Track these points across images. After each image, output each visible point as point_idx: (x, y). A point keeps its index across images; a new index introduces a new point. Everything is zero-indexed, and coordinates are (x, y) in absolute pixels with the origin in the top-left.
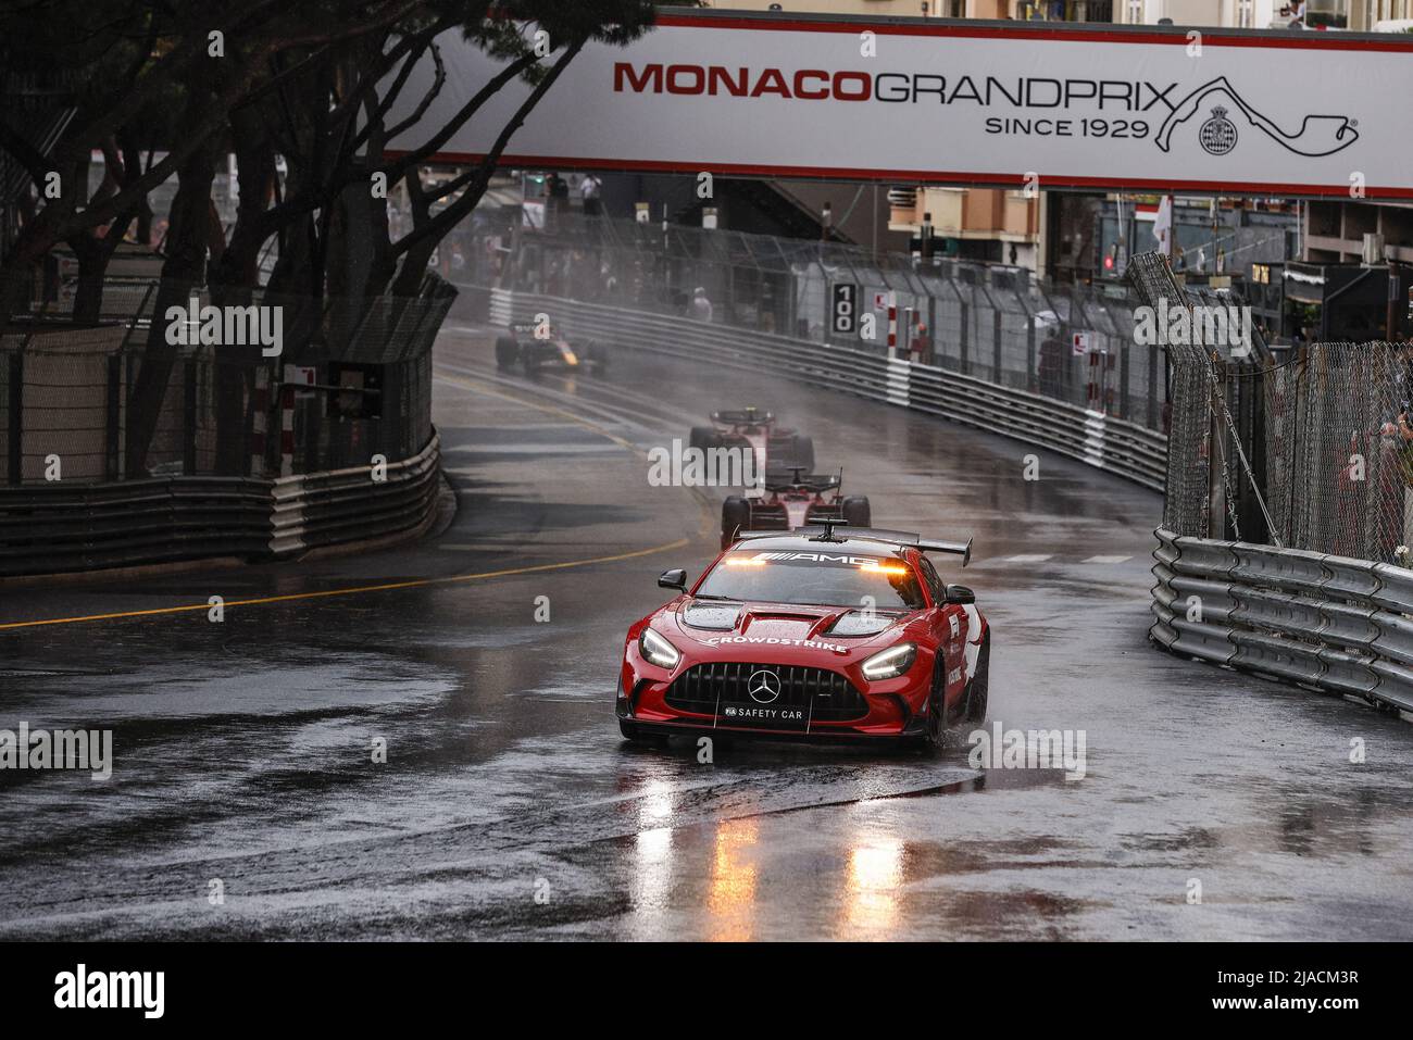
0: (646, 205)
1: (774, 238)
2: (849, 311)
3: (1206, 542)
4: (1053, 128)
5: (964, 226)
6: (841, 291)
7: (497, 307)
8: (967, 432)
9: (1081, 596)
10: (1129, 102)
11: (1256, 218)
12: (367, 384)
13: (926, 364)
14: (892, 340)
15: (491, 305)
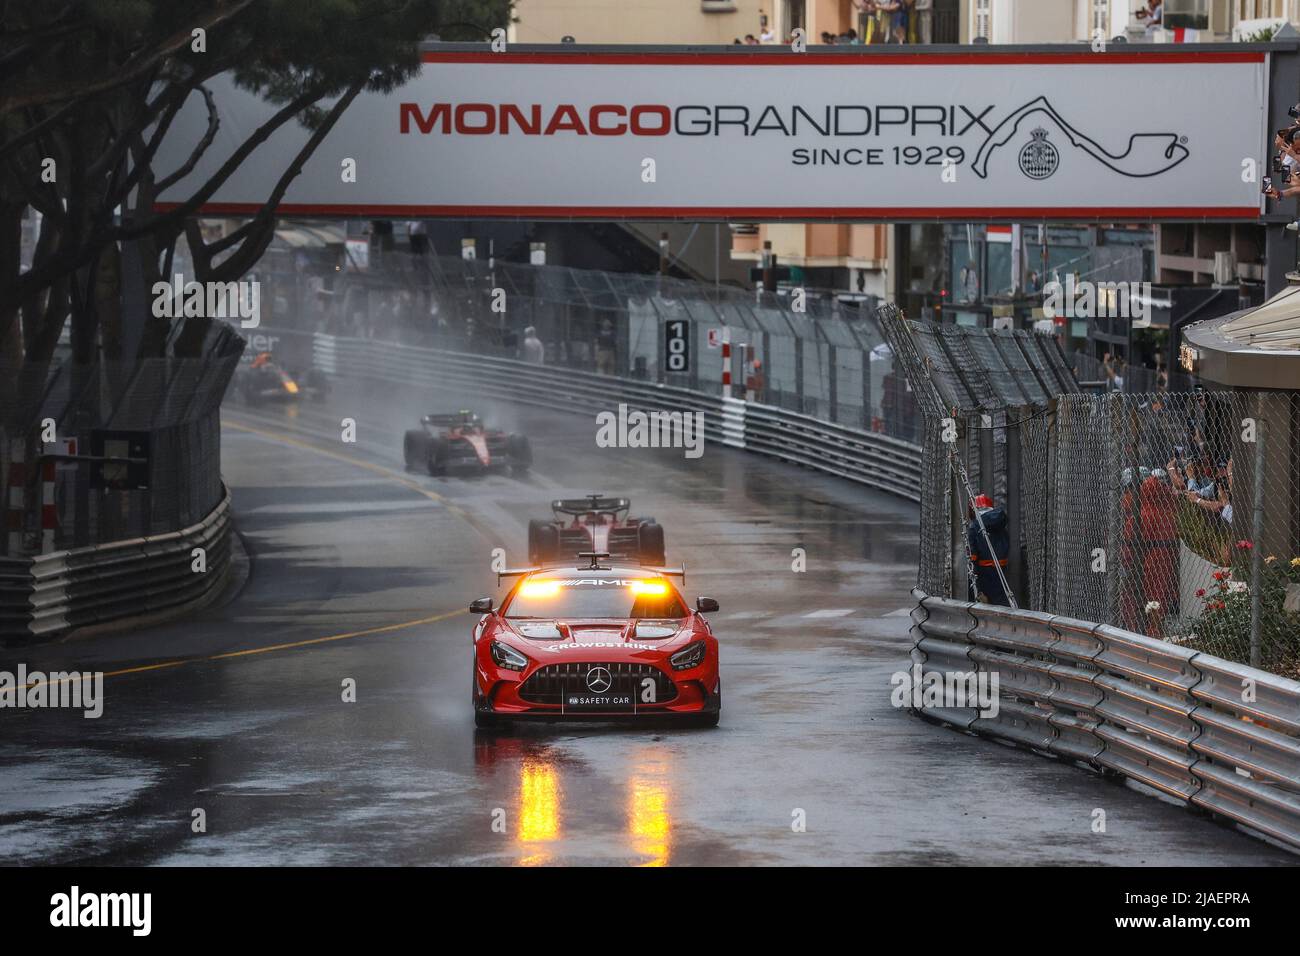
0: (472, 241)
1: (605, 274)
2: (682, 348)
3: (950, 602)
4: (864, 157)
5: (809, 253)
6: (673, 327)
7: (322, 353)
8: (805, 474)
9: (863, 655)
10: (943, 127)
11: (1113, 237)
12: (132, 453)
13: (762, 403)
14: (726, 378)
15: (314, 351)
